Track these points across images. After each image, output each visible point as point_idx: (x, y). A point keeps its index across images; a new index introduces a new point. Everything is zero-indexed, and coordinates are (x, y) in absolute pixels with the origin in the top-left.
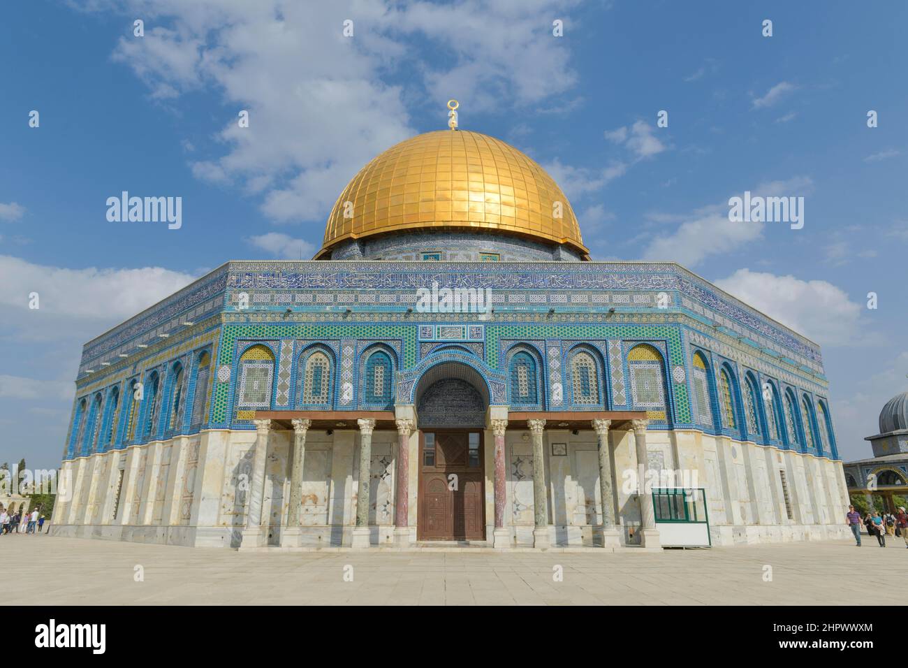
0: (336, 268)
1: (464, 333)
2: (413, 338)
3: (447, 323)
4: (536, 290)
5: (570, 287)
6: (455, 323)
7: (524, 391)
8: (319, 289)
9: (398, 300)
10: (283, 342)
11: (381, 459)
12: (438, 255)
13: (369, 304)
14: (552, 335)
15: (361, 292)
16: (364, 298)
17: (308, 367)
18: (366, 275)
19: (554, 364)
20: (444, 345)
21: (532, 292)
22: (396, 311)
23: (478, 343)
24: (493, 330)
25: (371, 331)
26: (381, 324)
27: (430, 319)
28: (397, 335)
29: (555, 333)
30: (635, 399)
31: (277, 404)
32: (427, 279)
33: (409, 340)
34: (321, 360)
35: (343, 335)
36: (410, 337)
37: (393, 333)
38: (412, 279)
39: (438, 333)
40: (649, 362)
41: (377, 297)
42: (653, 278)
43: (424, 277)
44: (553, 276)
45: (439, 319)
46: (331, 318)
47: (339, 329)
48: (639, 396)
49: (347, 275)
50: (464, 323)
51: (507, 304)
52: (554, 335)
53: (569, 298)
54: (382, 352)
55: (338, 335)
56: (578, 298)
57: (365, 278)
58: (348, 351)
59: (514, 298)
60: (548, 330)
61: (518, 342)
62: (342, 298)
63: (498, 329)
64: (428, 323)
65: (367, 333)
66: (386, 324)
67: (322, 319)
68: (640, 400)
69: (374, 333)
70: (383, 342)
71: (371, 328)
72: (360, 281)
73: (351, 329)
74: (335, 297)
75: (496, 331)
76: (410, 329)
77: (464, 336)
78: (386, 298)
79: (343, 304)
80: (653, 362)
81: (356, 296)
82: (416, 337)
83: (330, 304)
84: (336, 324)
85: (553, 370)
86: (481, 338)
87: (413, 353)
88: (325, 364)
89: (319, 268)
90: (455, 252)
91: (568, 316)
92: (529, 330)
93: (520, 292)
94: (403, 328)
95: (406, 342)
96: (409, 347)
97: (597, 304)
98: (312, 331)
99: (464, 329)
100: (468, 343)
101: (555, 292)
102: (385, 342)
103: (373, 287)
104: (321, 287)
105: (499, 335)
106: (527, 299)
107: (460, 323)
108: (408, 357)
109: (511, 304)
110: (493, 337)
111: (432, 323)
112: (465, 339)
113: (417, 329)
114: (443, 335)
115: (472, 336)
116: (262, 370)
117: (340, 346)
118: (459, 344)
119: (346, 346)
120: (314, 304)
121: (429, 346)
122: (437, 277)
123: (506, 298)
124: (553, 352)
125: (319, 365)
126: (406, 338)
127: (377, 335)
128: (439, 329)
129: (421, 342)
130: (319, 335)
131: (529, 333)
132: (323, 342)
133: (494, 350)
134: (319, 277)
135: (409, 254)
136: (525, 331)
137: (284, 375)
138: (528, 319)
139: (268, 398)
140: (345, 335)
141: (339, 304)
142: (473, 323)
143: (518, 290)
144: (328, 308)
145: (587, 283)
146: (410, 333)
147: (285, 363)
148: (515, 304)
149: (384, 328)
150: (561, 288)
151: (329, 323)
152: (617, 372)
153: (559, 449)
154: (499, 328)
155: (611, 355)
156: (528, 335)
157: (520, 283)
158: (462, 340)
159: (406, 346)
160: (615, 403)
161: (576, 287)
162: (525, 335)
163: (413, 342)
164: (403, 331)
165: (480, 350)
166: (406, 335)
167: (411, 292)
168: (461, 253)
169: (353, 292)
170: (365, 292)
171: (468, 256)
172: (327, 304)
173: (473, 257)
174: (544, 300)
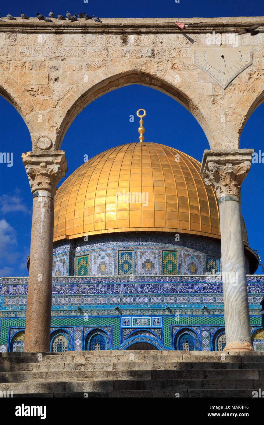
0: (70, 281)
1: (149, 322)
2: (118, 326)
3: (139, 316)
4: (194, 294)
5: (216, 292)
6: (144, 316)
8: (59, 295)
9: (108, 301)
12: (132, 253)
13: (90, 304)
14: (204, 323)
15: (86, 296)
16: (87, 300)
18: (88, 285)
19: (205, 342)
20: (137, 330)
21: (191, 296)
22: (107, 309)
23: (158, 328)
24: (167, 320)
25: (92, 322)
26: (98, 317)
27: (128, 313)
28: (108, 324)
29: (206, 322)
32: (126, 287)
33: (116, 327)
34: (61, 340)
35: (75, 324)
36: (116, 325)
37: (106, 323)
38: (117, 288)
39: (134, 322)
41: (96, 299)
43: (124, 286)
44: (205, 285)
45: (134, 313)
46: (67, 314)
47: (73, 321)
49: (76, 285)
50: (149, 316)
51: (176, 303)
52: (205, 323)
53: (215, 299)
54: (99, 335)
55: (72, 324)
57: (87, 287)
58: (79, 334)
59: (180, 299)
60: (202, 320)
61: (183, 328)
62: (74, 300)
63: (170, 320)
64: (127, 316)
65: (90, 323)
66: (101, 317)
67: (62, 314)
69: (94, 323)
70: (99, 328)
71: (92, 319)
72: (84, 289)
73: (79, 321)
74: (70, 300)
75: (169, 321)
76: (116, 320)
77: (149, 324)
78: (101, 300)
79: (74, 304)
81: (83, 299)
82: (120, 325)
83: (66, 304)
84: (70, 317)
86: (160, 325)
87: (118, 335)
88: (64, 343)
89: (59, 281)
90: (144, 251)
91: (214, 311)
92: (190, 320)
93: (184, 295)
94: (112, 319)
95: (114, 328)
96: (116, 332)
98: (56, 322)
99: (149, 320)
100: (152, 328)
101: (206, 296)
102: (101, 328)
103: (93, 293)
104: (60, 294)
105: (171, 323)
106: (189, 301)
107: (147, 316)
108: (115, 338)
109: (179, 303)
110: (167, 324)
111: (129, 316)
112: (150, 326)
113: (120, 320)
114: (136, 324)
115: (154, 324)
117: (73, 332)
118: (146, 329)
119: (77, 331)
120: (57, 305)
121: (128, 331)
122: (132, 286)
123: (176, 299)
124: (205, 334)
125: (60, 343)
126: (114, 326)
127: (96, 324)
128: (134, 320)
129: (123, 328)
130: (60, 324)
131: (190, 322)
132: (63, 329)
133: (168, 333)
134: (59, 287)
135: (110, 252)
136: (187, 321)
138: (189, 313)
140: (76, 324)
141: (72, 304)
142: (155, 316)
143: (183, 293)
144: (65, 307)
146: (116, 322)
148: (181, 303)
149: (100, 319)
150: (210, 292)
151: (66, 317)
154: (171, 318)
156: (189, 323)
157: (184, 290)
158: (148, 326)
159: (114, 330)
161: (219, 292)
162: (188, 323)
163: (118, 328)
164: (112, 321)
165: (159, 333)
166: (114, 323)
167: (116, 296)
168: (149, 251)
169: (80, 297)
170: (88, 297)
171: (154, 254)
172: (64, 304)
173: (157, 253)
174: (199, 301)
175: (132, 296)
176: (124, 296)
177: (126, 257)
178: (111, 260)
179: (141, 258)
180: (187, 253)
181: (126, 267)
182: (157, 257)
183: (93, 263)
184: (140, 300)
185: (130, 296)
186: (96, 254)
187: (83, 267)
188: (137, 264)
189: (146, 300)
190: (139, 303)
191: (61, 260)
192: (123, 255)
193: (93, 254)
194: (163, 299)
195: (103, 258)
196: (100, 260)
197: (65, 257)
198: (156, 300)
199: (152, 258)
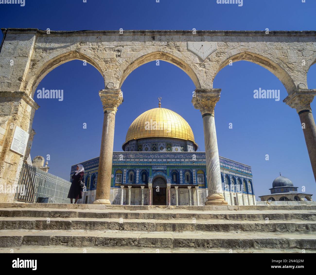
1: (162, 168)
3: (158, 165)
4: (177, 158)
6: (160, 166)
7: (175, 180)
9: (148, 161)
10: (124, 170)
11: (145, 194)
12: (156, 144)
13: (142, 161)
14: (181, 168)
17: (129, 175)
19: (181, 174)
20: (158, 170)
22: (148, 163)
28: (148, 168)
30: (198, 182)
31: (124, 182)
32: (154, 156)
38: (151, 156)
40: (201, 174)
42: (203, 155)
44: (181, 155)
46: (134, 164)
48: (199, 181)
49: (137, 155)
50: (162, 166)
53: (184, 160)
54: (145, 172)
55: (135, 168)
56: (186, 160)
58: (138, 171)
64: (154, 166)
65: (142, 168)
67: (132, 164)
68: (199, 182)
70: (145, 170)
72: (140, 156)
74: (135, 160)
75: (169, 167)
78: (146, 160)
80: (202, 174)
81: (139, 160)
83: (134, 161)
84: (135, 166)
85: (181, 176)
86: (166, 169)
88: (133, 174)
90: (160, 143)
91: (184, 164)
93: (174, 159)
96: (150, 171)
97: (191, 161)
100: (163, 170)
101: (182, 159)
103: (143, 158)
104: (132, 158)
106: (176, 161)
108: (150, 173)
115: (164, 168)
116: (120, 175)
117: (136, 170)
118: (161, 170)
120: (130, 161)
121: (155, 170)
123: (171, 160)
124: (181, 172)
127: (144, 168)
128: (157, 167)
129: (153, 170)
130: (131, 168)
133: (168, 171)
134: (131, 155)
137: (125, 177)
138: (176, 165)
139: (121, 181)
140: (137, 168)
142: (164, 166)
145: (188, 157)
146: (151, 168)
147: (125, 174)
148: (173, 161)
149: (145, 166)
152: (194, 176)
153: (182, 192)
155: (193, 173)
157: (174, 157)
160: (194, 183)
162: (175, 168)
167: (151, 159)
168: (162, 143)
169: (138, 159)
170: (141, 159)
171: (164, 144)
172: (133, 161)
173: (165, 144)
174: (179, 161)
175: (156, 159)
176: (153, 159)
177: (154, 146)
178: (149, 146)
179: (159, 146)
180: (174, 144)
181: (154, 149)
182: (165, 145)
183: (143, 147)
184: (158, 160)
185: (155, 159)
186: (144, 144)
187: (140, 148)
188: (158, 148)
189: (161, 160)
190: (159, 161)
191: (133, 146)
192: (153, 145)
193: (143, 144)
194: (167, 160)
195: (147, 146)
196: (145, 146)
197: (134, 145)
198: (164, 160)
199: (163, 146)
